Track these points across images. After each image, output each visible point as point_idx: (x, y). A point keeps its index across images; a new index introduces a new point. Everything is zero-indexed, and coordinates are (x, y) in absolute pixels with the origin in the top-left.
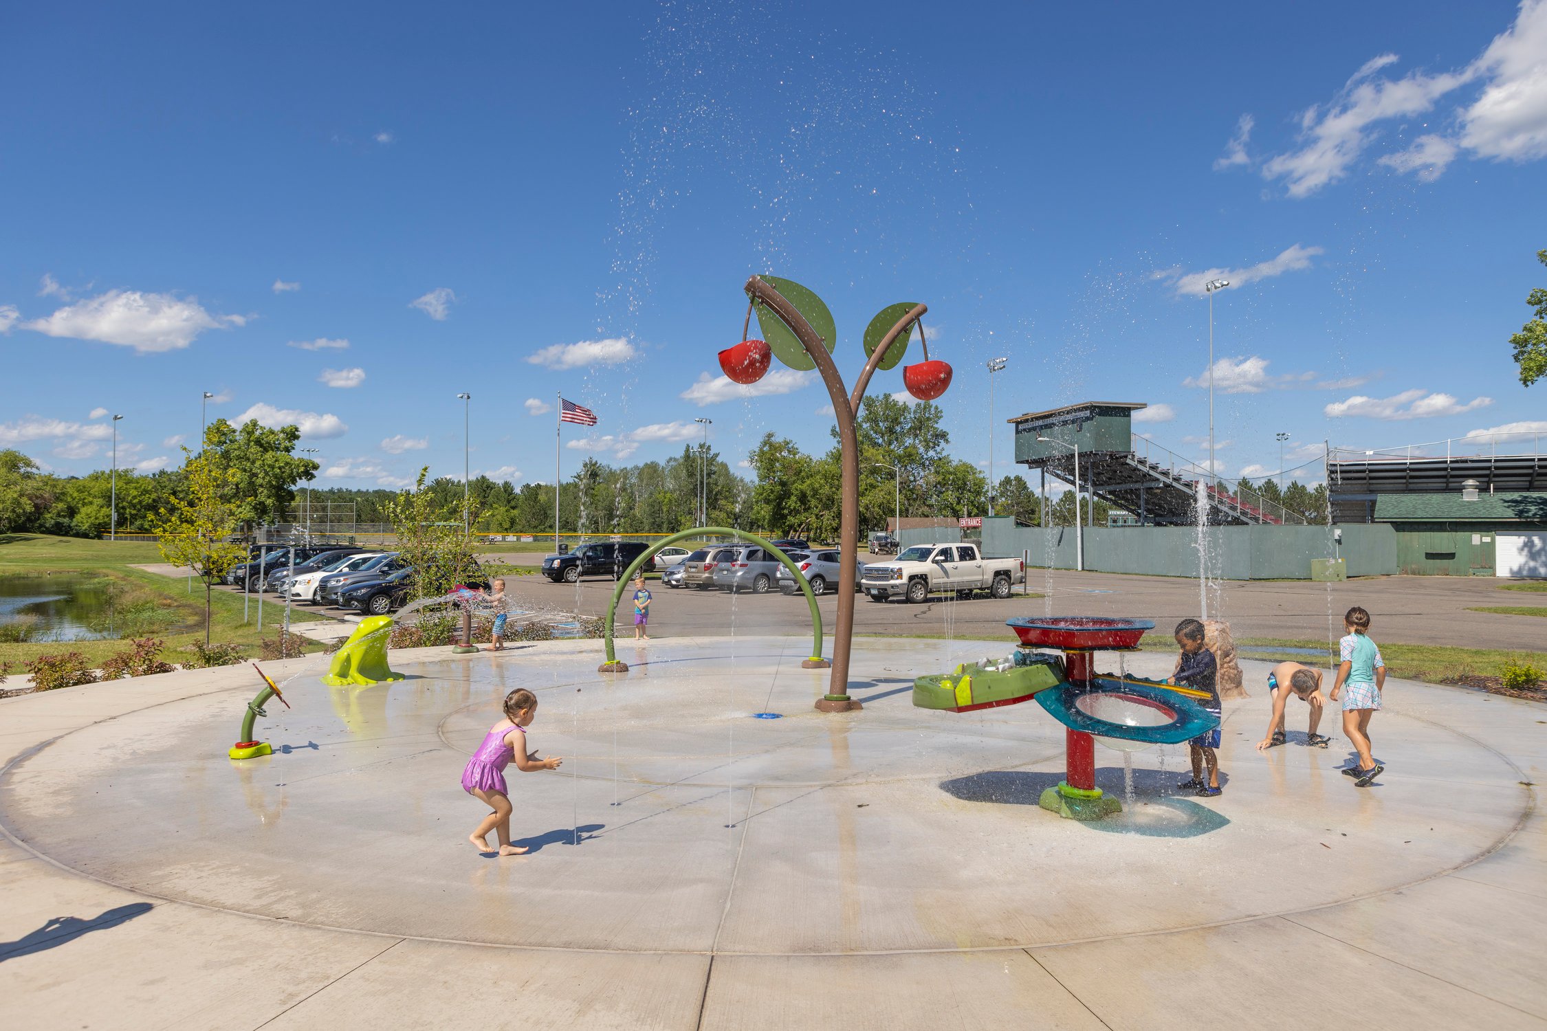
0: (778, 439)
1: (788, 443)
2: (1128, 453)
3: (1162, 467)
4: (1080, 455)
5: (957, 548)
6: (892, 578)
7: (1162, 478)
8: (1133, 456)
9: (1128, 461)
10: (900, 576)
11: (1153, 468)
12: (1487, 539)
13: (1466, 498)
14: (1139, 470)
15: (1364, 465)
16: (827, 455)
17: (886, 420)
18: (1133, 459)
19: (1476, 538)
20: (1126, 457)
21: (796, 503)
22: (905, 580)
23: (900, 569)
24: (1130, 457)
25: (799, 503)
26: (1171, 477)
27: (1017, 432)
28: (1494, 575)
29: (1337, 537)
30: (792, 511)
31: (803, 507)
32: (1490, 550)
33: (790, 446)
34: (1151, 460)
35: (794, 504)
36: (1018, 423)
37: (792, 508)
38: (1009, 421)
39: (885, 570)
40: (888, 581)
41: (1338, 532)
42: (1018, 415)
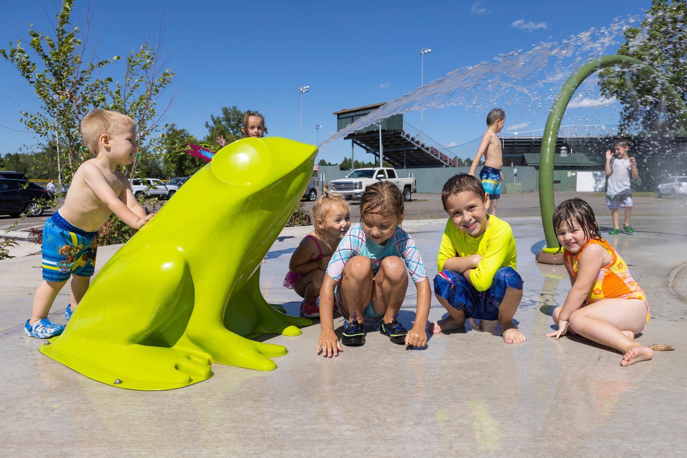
0: (178, 128)
1: (184, 131)
2: (401, 131)
3: (416, 140)
4: (383, 131)
5: (387, 170)
6: (356, 188)
7: (416, 145)
8: (404, 133)
9: (402, 135)
10: (361, 187)
11: (413, 139)
12: (574, 174)
13: (562, 155)
14: (406, 140)
15: (514, 139)
16: (205, 138)
17: (234, 120)
18: (404, 134)
19: (570, 174)
20: (400, 133)
21: (189, 163)
22: (363, 190)
23: (361, 183)
24: (402, 133)
25: (191, 163)
26: (420, 144)
27: (338, 118)
28: (576, 190)
29: (515, 173)
30: (187, 167)
31: (193, 165)
32: (574, 178)
33: (185, 132)
34: (412, 136)
35: (188, 164)
36: (339, 115)
37: (187, 165)
38: (335, 114)
39: (351, 183)
40: (353, 190)
41: (515, 170)
42: (339, 110)
